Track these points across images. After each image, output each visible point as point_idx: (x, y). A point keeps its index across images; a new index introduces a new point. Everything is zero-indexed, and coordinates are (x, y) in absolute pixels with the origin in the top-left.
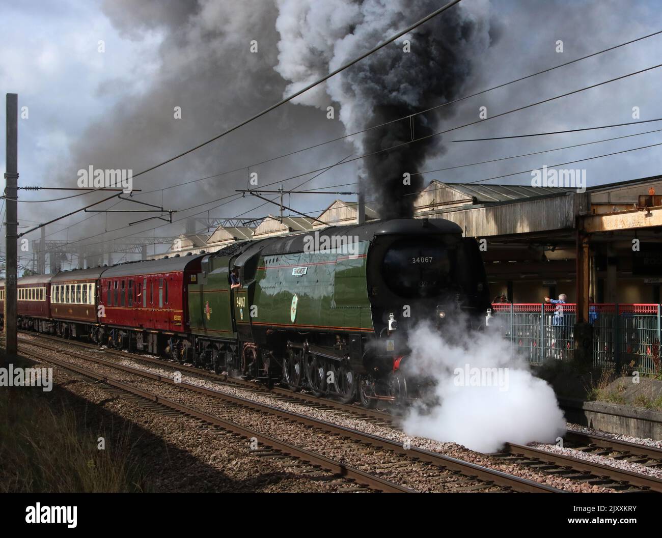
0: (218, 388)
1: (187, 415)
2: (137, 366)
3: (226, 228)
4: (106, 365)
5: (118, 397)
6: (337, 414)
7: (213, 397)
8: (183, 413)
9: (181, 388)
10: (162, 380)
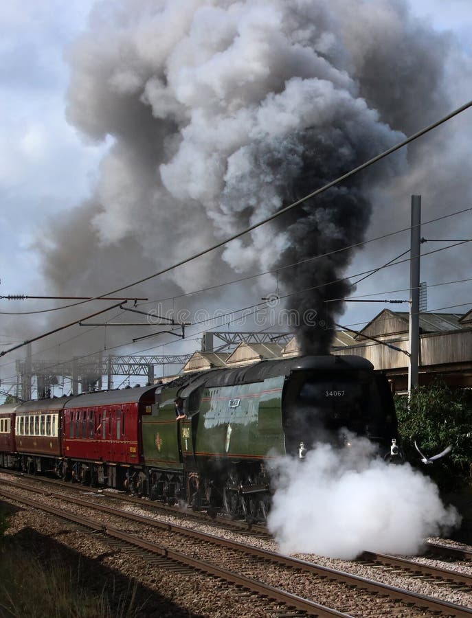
0: (240, 539)
1: (203, 572)
2: (142, 513)
3: (250, 344)
4: (105, 512)
5: (119, 551)
6: (386, 571)
7: (235, 551)
8: (197, 570)
9: (197, 539)
10: (172, 530)
